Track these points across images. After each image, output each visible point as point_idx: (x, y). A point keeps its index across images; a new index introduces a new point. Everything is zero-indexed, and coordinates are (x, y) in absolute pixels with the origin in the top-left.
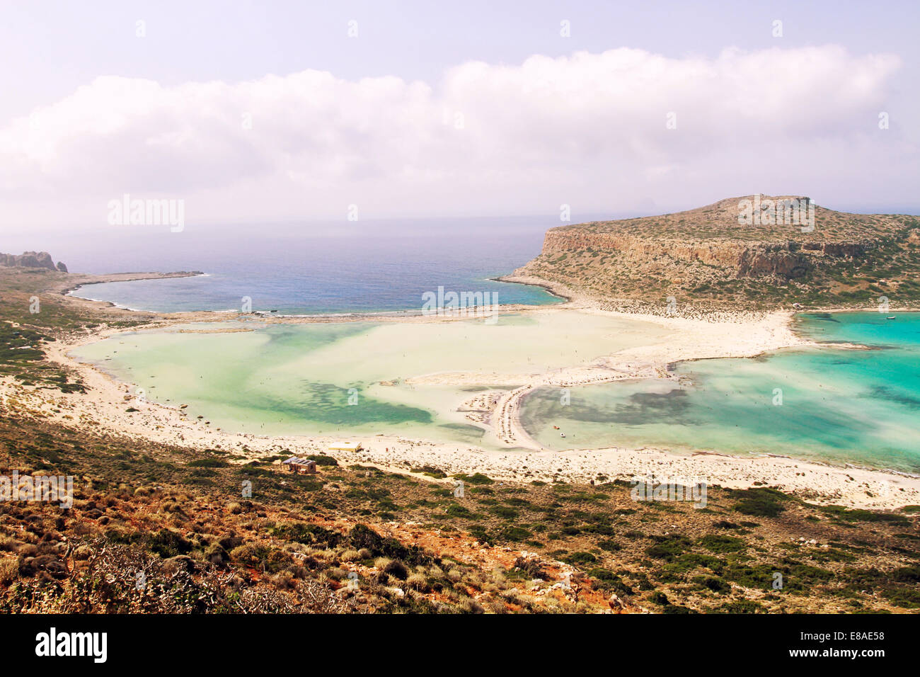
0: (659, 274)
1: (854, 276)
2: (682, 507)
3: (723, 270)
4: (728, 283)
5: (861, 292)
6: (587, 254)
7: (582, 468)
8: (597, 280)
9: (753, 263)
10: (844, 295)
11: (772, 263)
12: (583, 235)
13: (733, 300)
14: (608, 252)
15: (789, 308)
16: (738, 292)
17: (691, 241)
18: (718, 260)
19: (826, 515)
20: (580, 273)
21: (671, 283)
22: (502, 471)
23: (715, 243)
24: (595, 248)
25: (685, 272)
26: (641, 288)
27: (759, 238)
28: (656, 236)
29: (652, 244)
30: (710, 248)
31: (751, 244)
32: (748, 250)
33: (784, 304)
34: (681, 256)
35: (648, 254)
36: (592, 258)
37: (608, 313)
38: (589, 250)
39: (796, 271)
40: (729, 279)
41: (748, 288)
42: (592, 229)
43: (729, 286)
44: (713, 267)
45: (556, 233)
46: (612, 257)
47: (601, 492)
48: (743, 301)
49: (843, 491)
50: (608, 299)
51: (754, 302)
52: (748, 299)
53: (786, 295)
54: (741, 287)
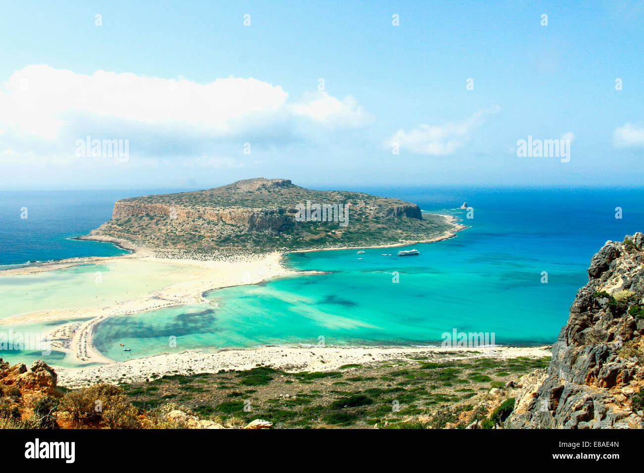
0: (196, 231)
1: (318, 229)
2: (208, 387)
3: (239, 227)
4: (242, 236)
5: (322, 239)
6: (146, 218)
7: (141, 371)
8: (153, 237)
9: (257, 222)
10: (312, 241)
11: (269, 222)
12: (143, 204)
13: (245, 247)
14: (160, 217)
15: (280, 250)
16: (249, 241)
17: (218, 208)
18: (235, 221)
19: (297, 379)
20: (141, 232)
21: (205, 237)
22: (78, 382)
23: (232, 209)
24: (152, 214)
25: (214, 229)
26: (185, 241)
27: (260, 206)
28: (194, 205)
29: (192, 211)
30: (230, 213)
31: (255, 210)
32: (254, 214)
33: (277, 248)
34: (211, 219)
35: (188, 217)
36: (150, 221)
37: (161, 260)
38: (147, 215)
39: (283, 227)
40: (243, 233)
41: (255, 238)
42: (149, 200)
43: (243, 238)
44: (232, 225)
45: (122, 203)
46: (164, 220)
47: (153, 386)
48: (251, 247)
49: (308, 363)
50: (161, 250)
51: (259, 248)
52: (255, 246)
53: (278, 242)
54: (250, 238)
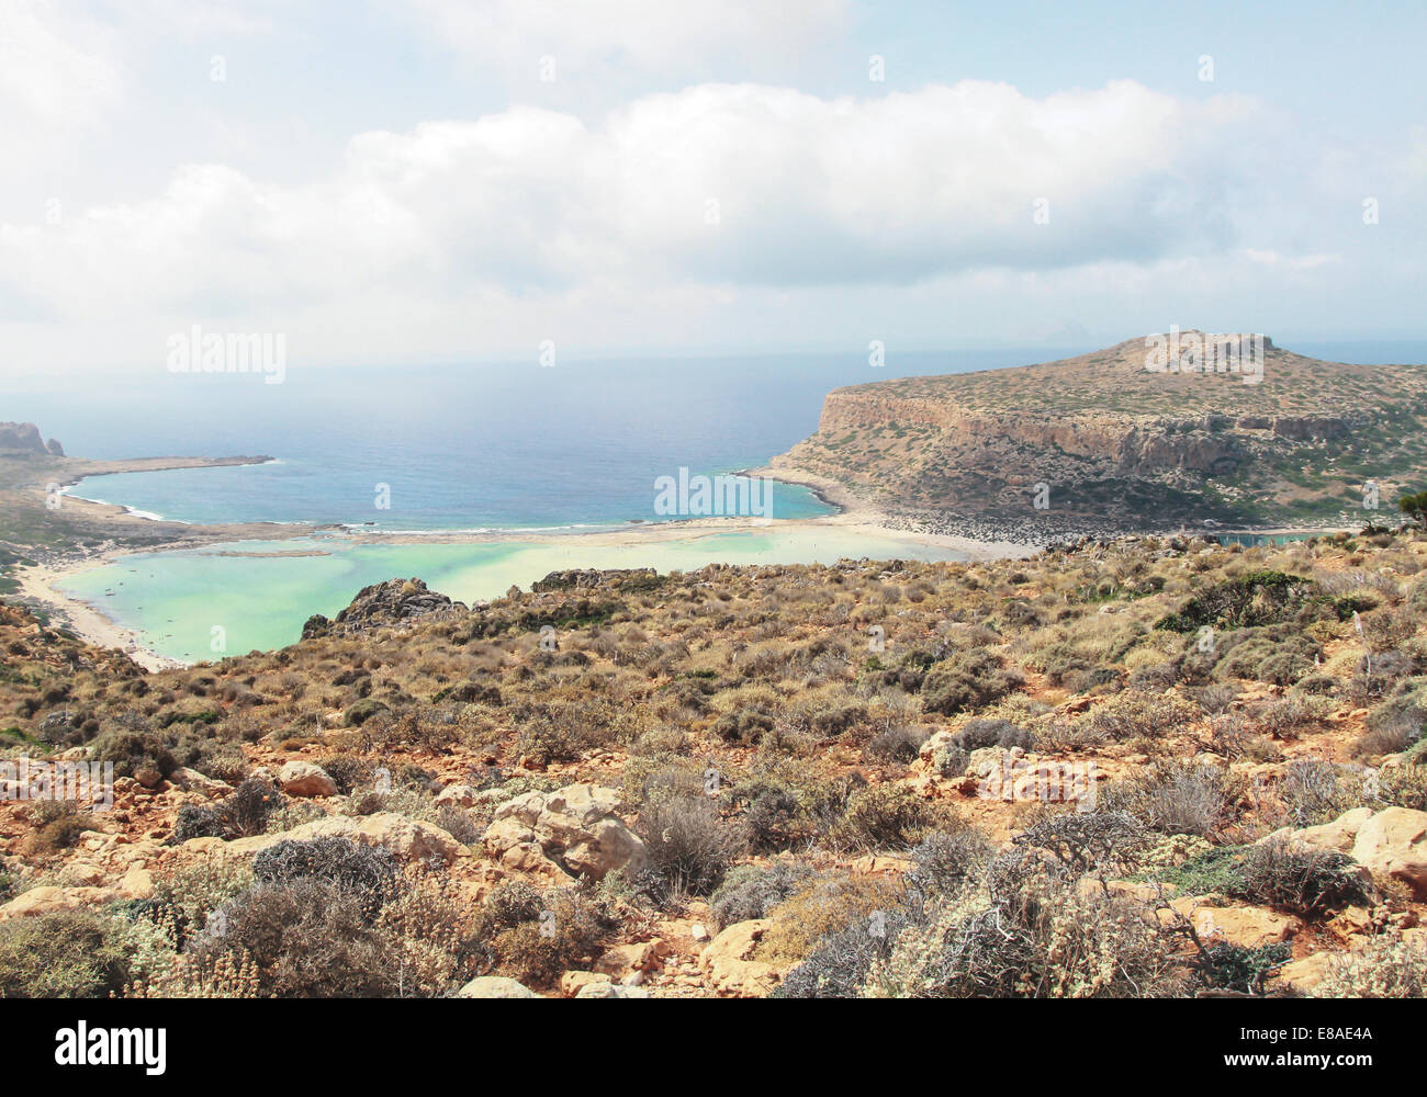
0: (990, 468)
1: (1324, 473)
3: (1094, 463)
4: (1100, 485)
5: (1328, 501)
6: (888, 433)
8: (893, 477)
9: (1143, 452)
10: (1297, 506)
11: (1176, 452)
12: (885, 400)
13: (1105, 513)
14: (919, 431)
15: (1197, 527)
16: (1115, 499)
18: (1086, 447)
20: (872, 465)
23: (1082, 418)
24: (902, 423)
25: (1032, 465)
26: (959, 492)
27: (1159, 410)
28: (993, 405)
29: (985, 419)
30: (1075, 426)
31: (1143, 420)
32: (1136, 429)
34: (1028, 440)
35: (976, 434)
36: (895, 441)
38: (893, 426)
39: (1220, 465)
40: (1103, 478)
41: (1134, 493)
42: (900, 391)
43: (1101, 489)
44: (1079, 458)
45: (842, 396)
46: (927, 438)
48: (1119, 515)
50: (902, 510)
51: (1137, 517)
52: (1128, 512)
53: (1196, 505)
54: (1120, 491)
